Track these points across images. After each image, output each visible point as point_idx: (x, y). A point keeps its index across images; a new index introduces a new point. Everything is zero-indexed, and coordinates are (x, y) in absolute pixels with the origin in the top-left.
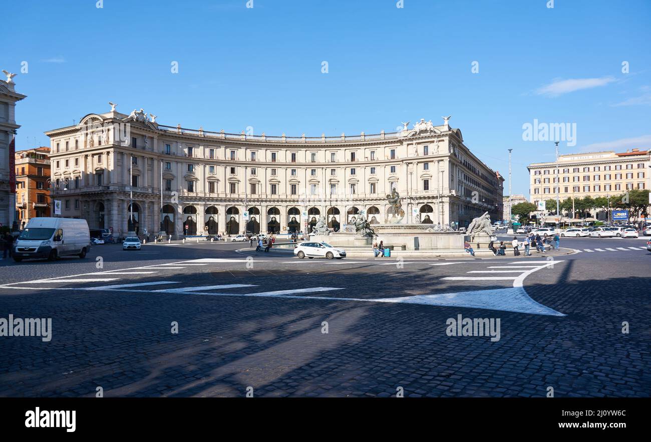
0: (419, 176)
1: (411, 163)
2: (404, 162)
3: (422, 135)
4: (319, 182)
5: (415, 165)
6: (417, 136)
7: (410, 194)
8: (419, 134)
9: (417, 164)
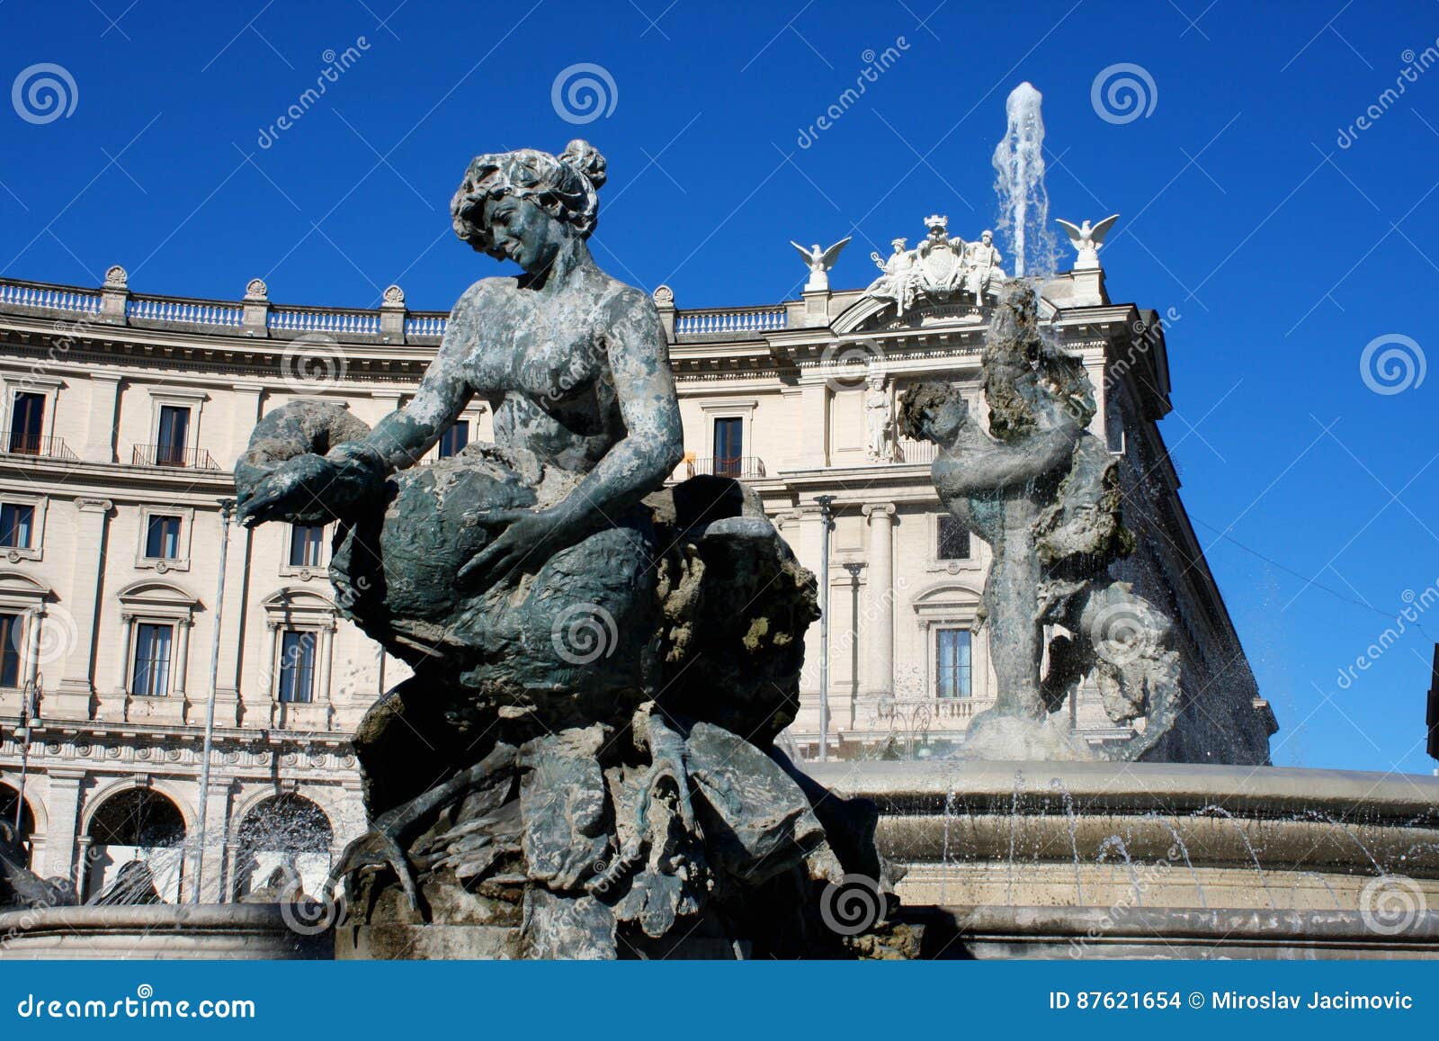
0: (905, 595)
1: (854, 510)
2: (806, 498)
3: (931, 324)
4: (197, 606)
5: (880, 523)
6: (900, 332)
7: (840, 722)
8: (913, 317)
9: (894, 520)
